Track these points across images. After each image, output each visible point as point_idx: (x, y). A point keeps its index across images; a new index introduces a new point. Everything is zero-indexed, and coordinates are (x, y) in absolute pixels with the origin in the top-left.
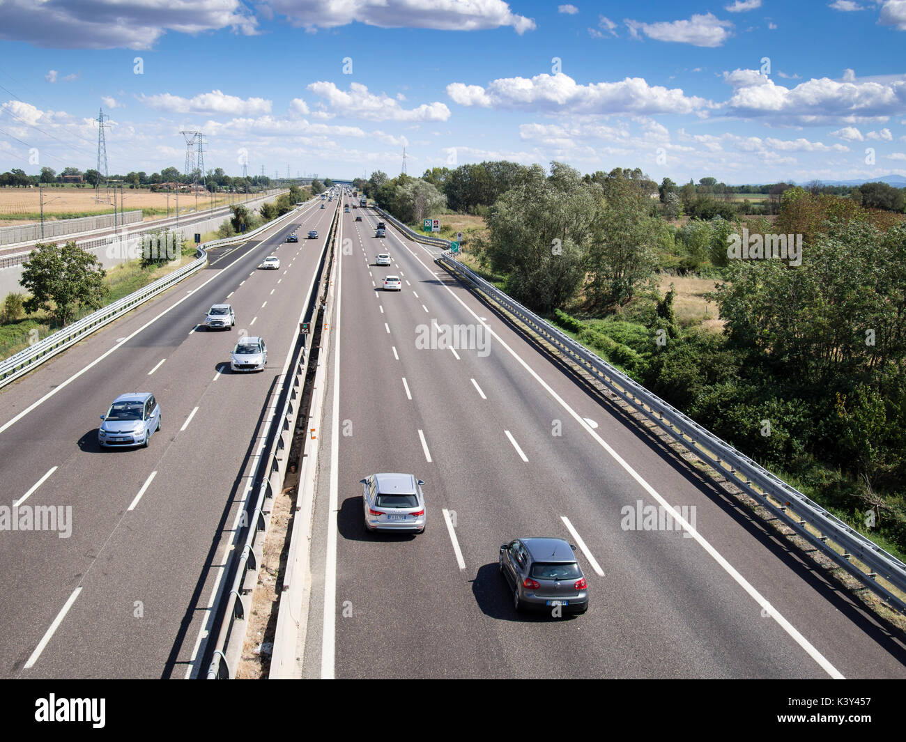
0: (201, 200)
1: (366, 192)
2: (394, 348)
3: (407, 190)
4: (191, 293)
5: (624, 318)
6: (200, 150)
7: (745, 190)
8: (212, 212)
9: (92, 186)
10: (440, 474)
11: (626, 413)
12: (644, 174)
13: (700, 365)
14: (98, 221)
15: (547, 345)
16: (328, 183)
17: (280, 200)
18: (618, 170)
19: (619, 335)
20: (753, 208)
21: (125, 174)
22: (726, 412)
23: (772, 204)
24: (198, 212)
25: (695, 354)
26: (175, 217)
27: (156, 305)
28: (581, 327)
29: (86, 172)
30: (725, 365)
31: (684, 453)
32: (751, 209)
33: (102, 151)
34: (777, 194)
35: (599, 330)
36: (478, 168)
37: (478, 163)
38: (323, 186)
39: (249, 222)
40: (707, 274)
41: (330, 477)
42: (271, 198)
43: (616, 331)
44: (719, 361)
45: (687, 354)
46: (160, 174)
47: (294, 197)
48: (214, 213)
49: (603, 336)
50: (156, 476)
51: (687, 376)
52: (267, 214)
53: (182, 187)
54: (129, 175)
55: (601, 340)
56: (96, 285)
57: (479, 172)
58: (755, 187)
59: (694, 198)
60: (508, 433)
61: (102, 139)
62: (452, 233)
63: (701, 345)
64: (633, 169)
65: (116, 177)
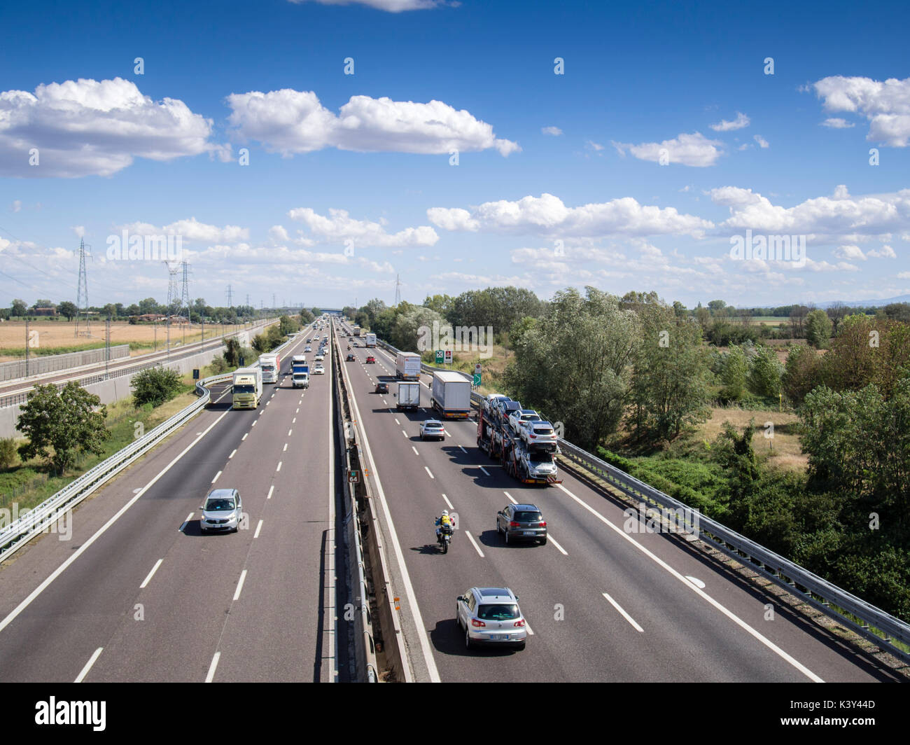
0: (188, 332)
1: (359, 321)
2: (444, 496)
3: (409, 319)
4: (201, 435)
5: (675, 454)
6: (185, 280)
7: (757, 313)
8: (202, 344)
9: (67, 319)
10: (548, 650)
11: (730, 568)
12: (659, 298)
13: (793, 510)
14: (84, 357)
15: (611, 488)
16: (317, 312)
17: (270, 332)
18: (633, 294)
19: (676, 474)
20: (774, 332)
21: (101, 306)
22: (835, 565)
23: (793, 327)
24: (186, 346)
25: (784, 497)
26: (166, 351)
27: (165, 450)
28: (630, 466)
29: (59, 304)
30: (824, 510)
31: (815, 617)
32: (771, 332)
33: (82, 282)
34: (797, 316)
35: (651, 469)
36: (483, 294)
37: (482, 290)
38: (312, 315)
39: (244, 356)
40: (750, 404)
41: (423, 656)
42: (262, 328)
43: (671, 470)
44: (816, 505)
45: (775, 497)
46: (138, 305)
47: (284, 328)
48: (205, 346)
49: (659, 477)
50: (221, 658)
51: (781, 523)
52: (259, 346)
53: (163, 319)
54: (105, 308)
55: (658, 481)
56: (99, 429)
57: (483, 299)
58: (766, 309)
59: (711, 322)
60: (606, 596)
61: (83, 270)
62: (461, 364)
63: (788, 487)
64: (648, 293)
65: (92, 309)
